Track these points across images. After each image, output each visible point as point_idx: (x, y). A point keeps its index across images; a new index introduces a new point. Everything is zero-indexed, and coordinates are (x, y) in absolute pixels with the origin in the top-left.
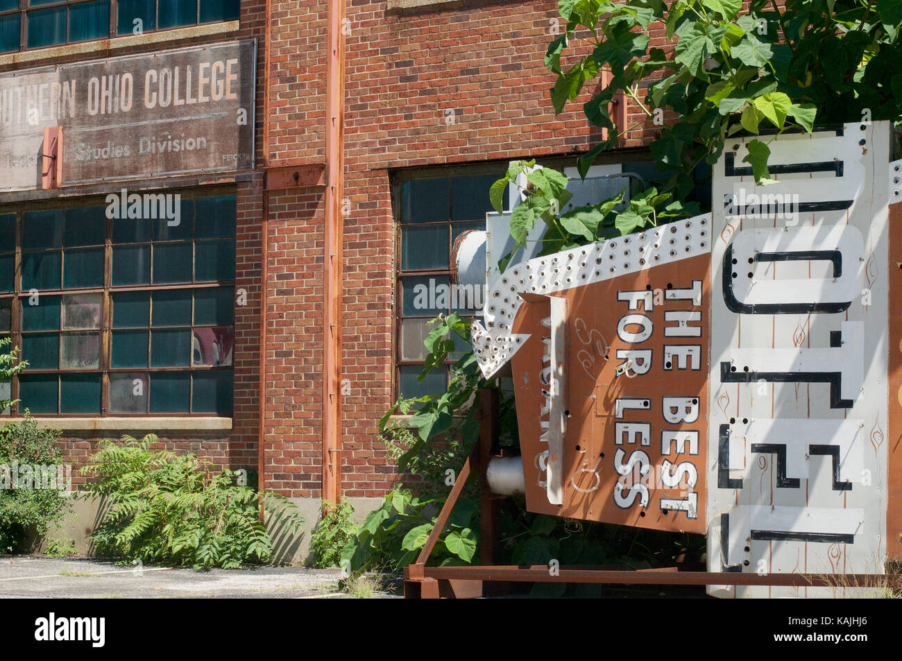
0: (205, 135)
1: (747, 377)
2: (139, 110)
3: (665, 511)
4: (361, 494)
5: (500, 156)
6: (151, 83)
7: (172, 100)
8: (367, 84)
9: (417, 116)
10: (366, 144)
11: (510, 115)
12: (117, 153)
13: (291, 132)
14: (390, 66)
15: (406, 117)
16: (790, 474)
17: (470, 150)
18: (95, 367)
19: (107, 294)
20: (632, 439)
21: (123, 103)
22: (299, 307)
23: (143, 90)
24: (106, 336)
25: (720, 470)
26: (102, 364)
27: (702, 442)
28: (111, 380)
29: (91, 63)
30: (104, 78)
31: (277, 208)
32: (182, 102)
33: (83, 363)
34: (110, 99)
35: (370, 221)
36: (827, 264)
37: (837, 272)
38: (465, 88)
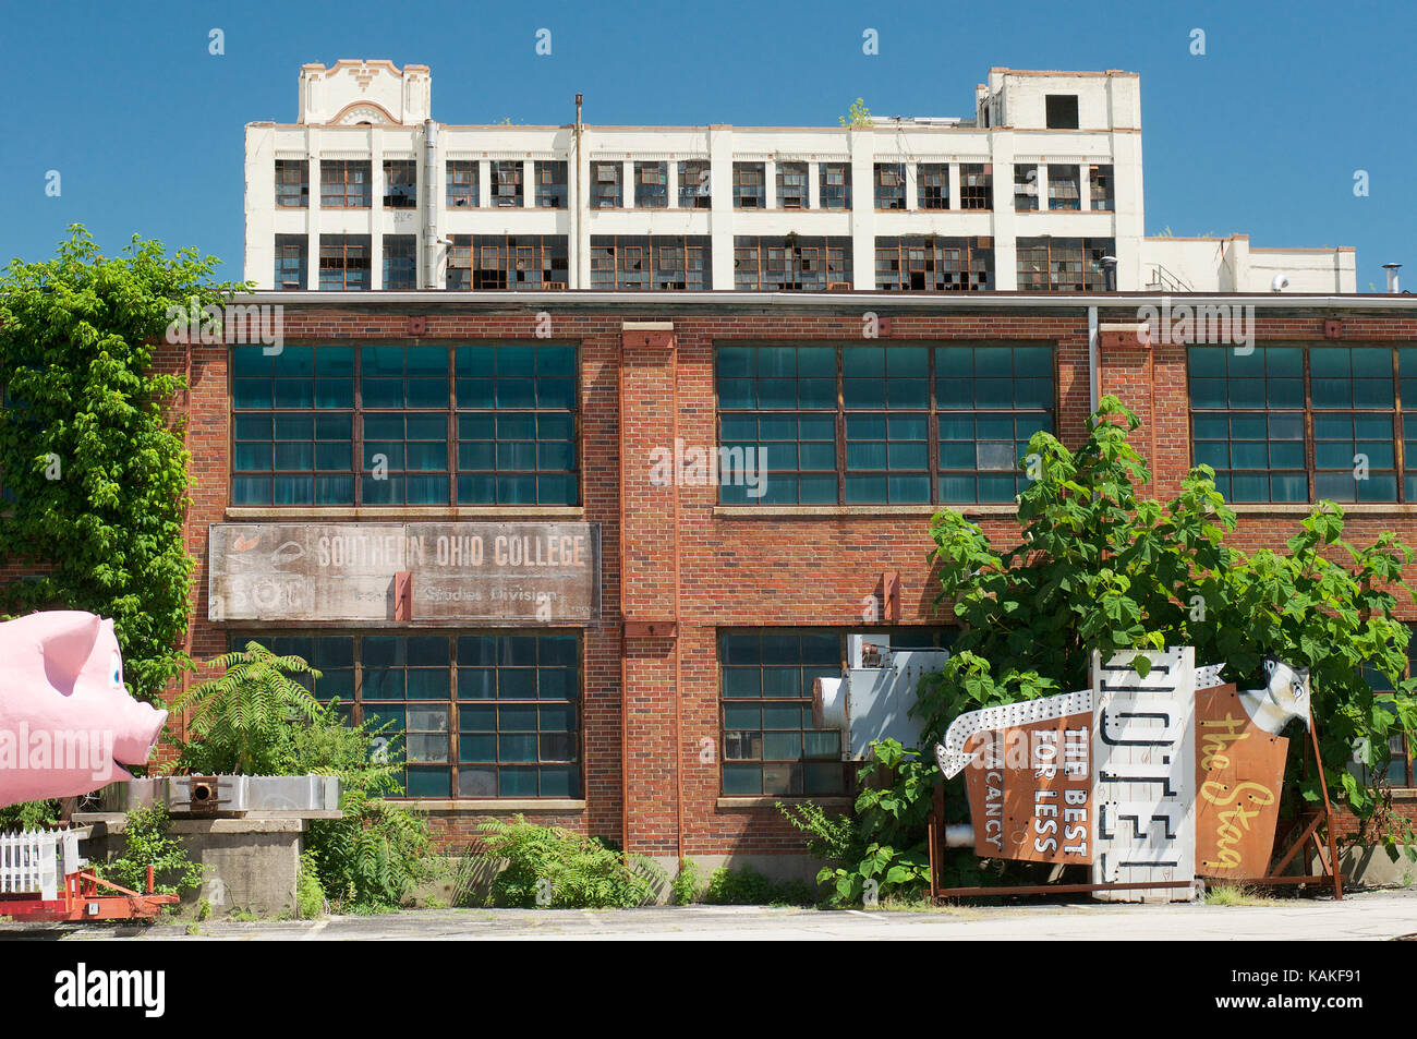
0: (556, 591)
1: (1115, 779)
2: (489, 565)
3: (1067, 853)
4: (700, 853)
5: (805, 624)
6: (501, 547)
7: (523, 562)
8: (697, 565)
9: (739, 592)
10: (698, 608)
11: (813, 597)
12: (468, 597)
13: (645, 596)
14: (716, 554)
15: (730, 592)
16: (1141, 831)
17: (783, 618)
18: (444, 761)
19: (454, 705)
20: (1046, 814)
21: (473, 559)
22: (656, 722)
23: (493, 551)
24: (454, 738)
25: (1101, 830)
26: (450, 758)
27: (1089, 814)
28: (460, 771)
29: (439, 525)
30: (453, 538)
31: (634, 650)
32: (532, 563)
33: (430, 758)
34: (460, 555)
35: (702, 662)
36: (1162, 720)
37: (1167, 725)
38: (776, 576)
